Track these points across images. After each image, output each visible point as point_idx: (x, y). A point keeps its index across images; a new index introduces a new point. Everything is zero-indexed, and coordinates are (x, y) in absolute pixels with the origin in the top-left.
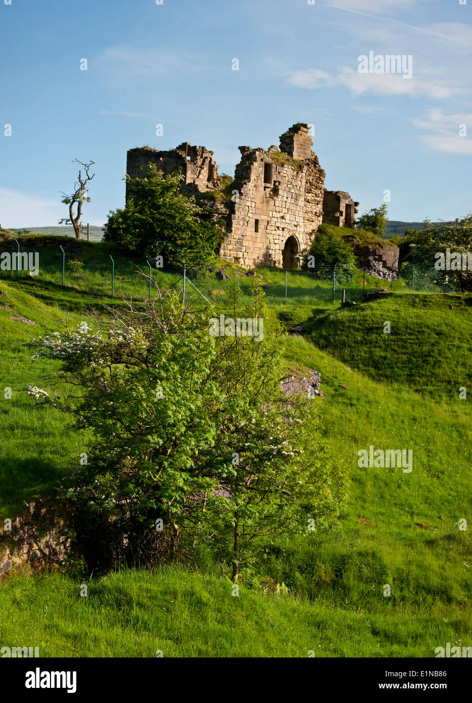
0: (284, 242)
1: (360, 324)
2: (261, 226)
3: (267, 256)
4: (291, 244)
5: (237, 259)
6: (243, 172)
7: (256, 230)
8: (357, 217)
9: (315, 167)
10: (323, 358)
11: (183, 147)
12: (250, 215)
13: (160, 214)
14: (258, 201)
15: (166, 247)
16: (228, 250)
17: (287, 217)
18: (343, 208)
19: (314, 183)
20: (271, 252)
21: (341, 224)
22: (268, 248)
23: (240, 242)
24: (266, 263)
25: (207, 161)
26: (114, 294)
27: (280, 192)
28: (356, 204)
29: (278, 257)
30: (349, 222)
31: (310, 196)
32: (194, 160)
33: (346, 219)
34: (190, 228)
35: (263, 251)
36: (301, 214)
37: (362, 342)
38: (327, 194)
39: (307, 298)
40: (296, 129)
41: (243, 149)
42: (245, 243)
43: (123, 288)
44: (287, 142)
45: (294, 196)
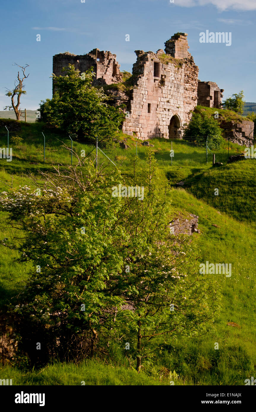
0: (170, 119)
1: (227, 179)
2: (153, 108)
3: (157, 130)
4: (175, 121)
5: (135, 133)
6: (138, 69)
7: (149, 112)
8: (222, 100)
9: (191, 64)
10: (200, 205)
11: (94, 52)
12: (144, 100)
13: (78, 101)
14: (150, 90)
15: (83, 125)
16: (128, 127)
17: (172, 101)
18: (212, 94)
19: (191, 76)
20: (160, 127)
21: (211, 105)
22: (157, 124)
23: (137, 120)
24: (157, 136)
25: (112, 62)
26: (46, 161)
27: (166, 83)
28: (222, 91)
29: (165, 131)
30: (217, 105)
31: (187, 86)
32: (102, 61)
33: (215, 101)
34: (100, 111)
35: (154, 127)
36: (182, 99)
37: (228, 193)
38: (200, 83)
39: (187, 161)
40: (176, 37)
41: (138, 52)
42: (141, 121)
43: (52, 156)
44: (170, 47)
45: (176, 86)
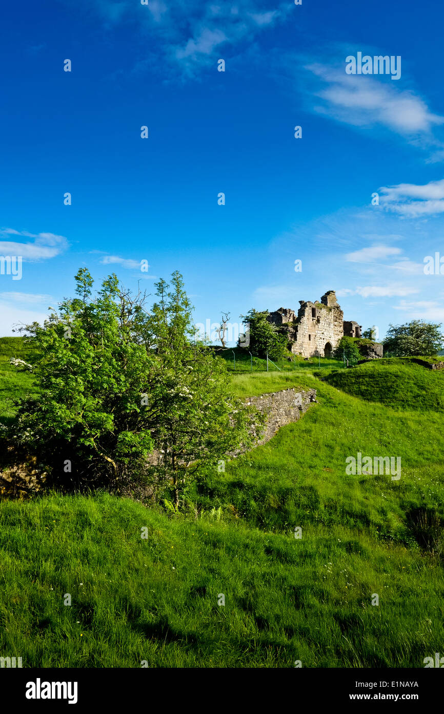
0: (325, 345)
1: (354, 374)
2: (312, 338)
3: (316, 352)
4: (328, 346)
5: (300, 353)
6: (301, 313)
7: (310, 340)
8: (361, 333)
9: (338, 309)
11: (280, 309)
12: (306, 332)
13: (258, 331)
14: (310, 326)
15: (261, 346)
16: (295, 349)
17: (325, 333)
18: (354, 329)
19: (338, 317)
20: (318, 350)
21: (354, 336)
22: (316, 348)
23: (301, 345)
24: (316, 355)
25: (292, 315)
26: (235, 369)
27: (321, 321)
28: (361, 327)
29: (322, 353)
30: (357, 335)
31: (336, 323)
32: (286, 315)
33: (356, 334)
34: (272, 337)
35: (314, 350)
36: (332, 332)
37: (355, 383)
38: (345, 323)
39: (331, 366)
40: (328, 293)
41: (301, 302)
42: (304, 346)
43: (240, 367)
44: (324, 300)
45: (328, 323)
